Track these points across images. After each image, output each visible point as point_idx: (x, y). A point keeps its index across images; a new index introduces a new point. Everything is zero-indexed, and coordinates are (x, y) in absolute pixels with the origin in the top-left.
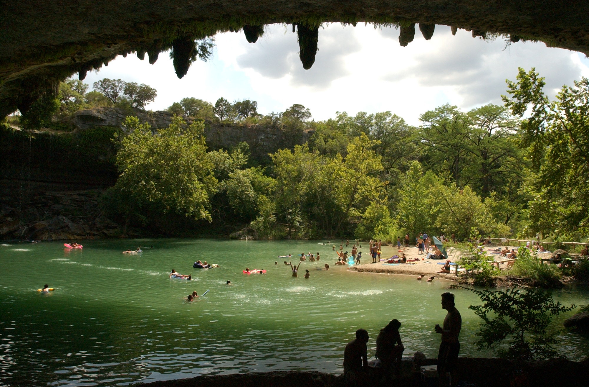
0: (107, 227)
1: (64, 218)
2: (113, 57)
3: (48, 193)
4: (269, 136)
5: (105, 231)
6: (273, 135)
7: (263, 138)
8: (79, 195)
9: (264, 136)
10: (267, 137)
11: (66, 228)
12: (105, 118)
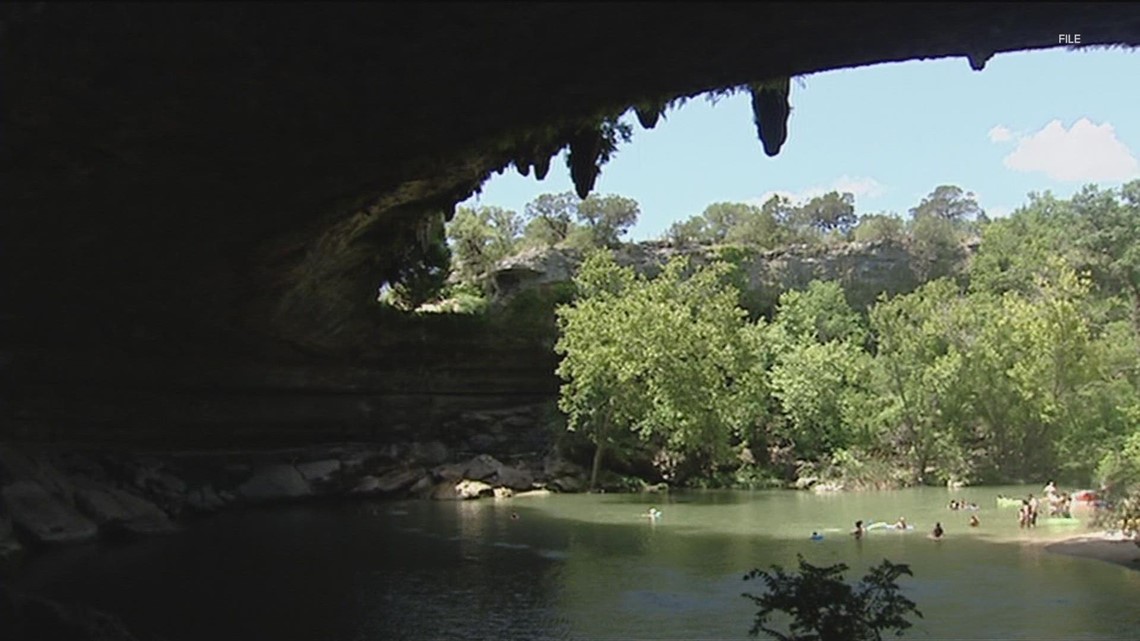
0: (562, 474)
1: (490, 458)
2: (486, 177)
3: (465, 416)
4: (880, 264)
5: (558, 481)
6: (889, 260)
7: (866, 269)
8: (519, 414)
9: (868, 266)
10: (876, 268)
11: (495, 477)
12: (544, 269)
